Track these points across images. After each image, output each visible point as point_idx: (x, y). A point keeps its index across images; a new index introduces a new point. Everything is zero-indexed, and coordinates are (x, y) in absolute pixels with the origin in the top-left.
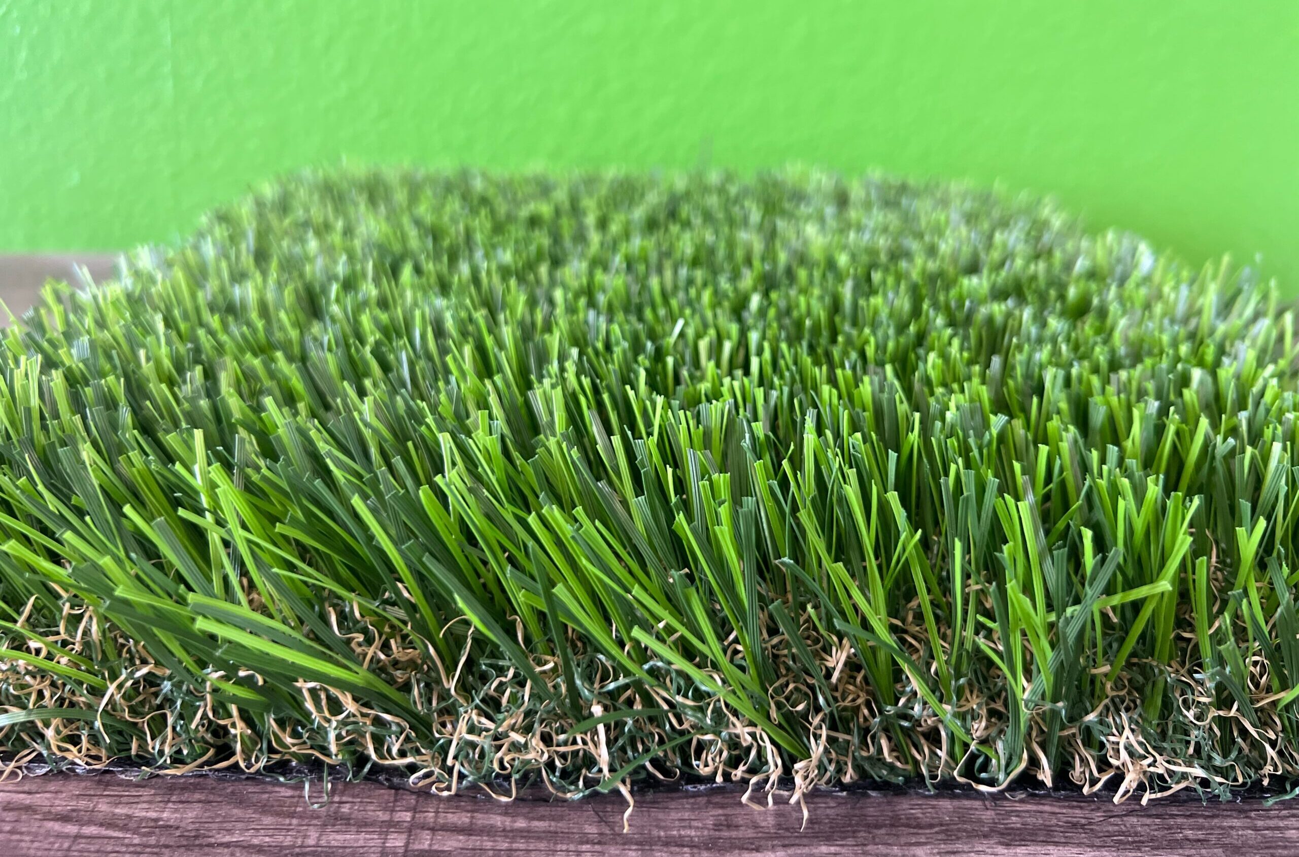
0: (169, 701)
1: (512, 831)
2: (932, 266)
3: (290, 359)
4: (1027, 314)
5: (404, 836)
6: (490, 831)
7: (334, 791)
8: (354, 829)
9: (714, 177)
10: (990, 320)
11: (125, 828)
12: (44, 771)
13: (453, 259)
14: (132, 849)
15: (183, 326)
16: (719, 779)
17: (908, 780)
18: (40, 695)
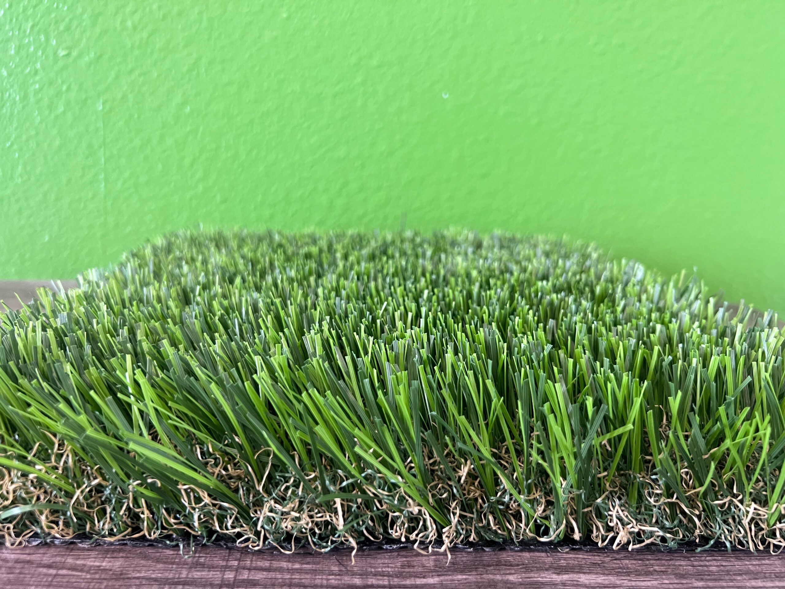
0: (108, 500)
1: (292, 569)
2: (522, 276)
3: (175, 324)
4: (571, 299)
5: (234, 573)
6: (280, 570)
7: (195, 552)
8: (207, 569)
9: (408, 234)
10: (551, 303)
11: (82, 571)
12: (37, 543)
13: (263, 276)
14: (85, 581)
15: (116, 308)
16: (403, 539)
17: (505, 541)
18: (38, 498)
